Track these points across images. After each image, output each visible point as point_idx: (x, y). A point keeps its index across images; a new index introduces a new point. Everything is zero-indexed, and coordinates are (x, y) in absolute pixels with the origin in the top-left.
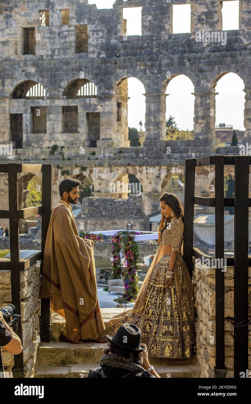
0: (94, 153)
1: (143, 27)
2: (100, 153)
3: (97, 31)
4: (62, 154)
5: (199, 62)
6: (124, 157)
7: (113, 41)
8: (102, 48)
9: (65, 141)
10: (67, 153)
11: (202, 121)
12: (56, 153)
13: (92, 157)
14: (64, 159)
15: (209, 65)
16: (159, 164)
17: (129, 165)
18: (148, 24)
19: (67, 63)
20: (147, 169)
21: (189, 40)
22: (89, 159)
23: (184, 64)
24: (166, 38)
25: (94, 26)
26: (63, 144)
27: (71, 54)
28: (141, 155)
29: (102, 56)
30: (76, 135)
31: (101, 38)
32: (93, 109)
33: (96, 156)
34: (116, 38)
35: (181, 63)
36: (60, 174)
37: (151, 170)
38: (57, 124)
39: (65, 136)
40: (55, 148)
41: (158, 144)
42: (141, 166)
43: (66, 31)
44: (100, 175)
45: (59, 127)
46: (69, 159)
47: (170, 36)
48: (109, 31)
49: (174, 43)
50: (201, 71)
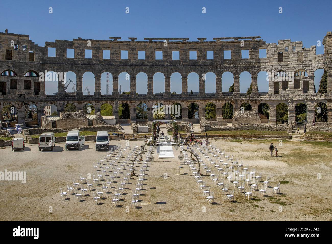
0: (38, 97)
1: (56, 54)
2: (40, 97)
3: (39, 54)
4: (24, 97)
5: (78, 68)
6: (50, 98)
7: (45, 58)
8: (40, 60)
9: (25, 92)
10: (26, 97)
11: (79, 86)
12: (21, 97)
13: (37, 98)
14: (25, 99)
15: (82, 69)
16: (64, 101)
17: (53, 101)
18: (58, 54)
19: (27, 64)
20: (59, 102)
21: (74, 60)
22: (36, 99)
23: (73, 68)
24: (65, 59)
25: (37, 52)
26: (24, 93)
27: (28, 61)
28: (57, 97)
29: (40, 63)
30: (30, 90)
31: (40, 56)
32: (37, 81)
33: (39, 98)
34: (46, 57)
35: (72, 67)
36: (23, 104)
37: (61, 102)
38: (22, 86)
39: (25, 91)
40: (21, 95)
41: (63, 94)
42: (57, 101)
43: (26, 53)
44: (40, 104)
45: (23, 87)
46: (27, 99)
47: (67, 58)
48: (43, 54)
49: (68, 61)
50: (79, 70)
